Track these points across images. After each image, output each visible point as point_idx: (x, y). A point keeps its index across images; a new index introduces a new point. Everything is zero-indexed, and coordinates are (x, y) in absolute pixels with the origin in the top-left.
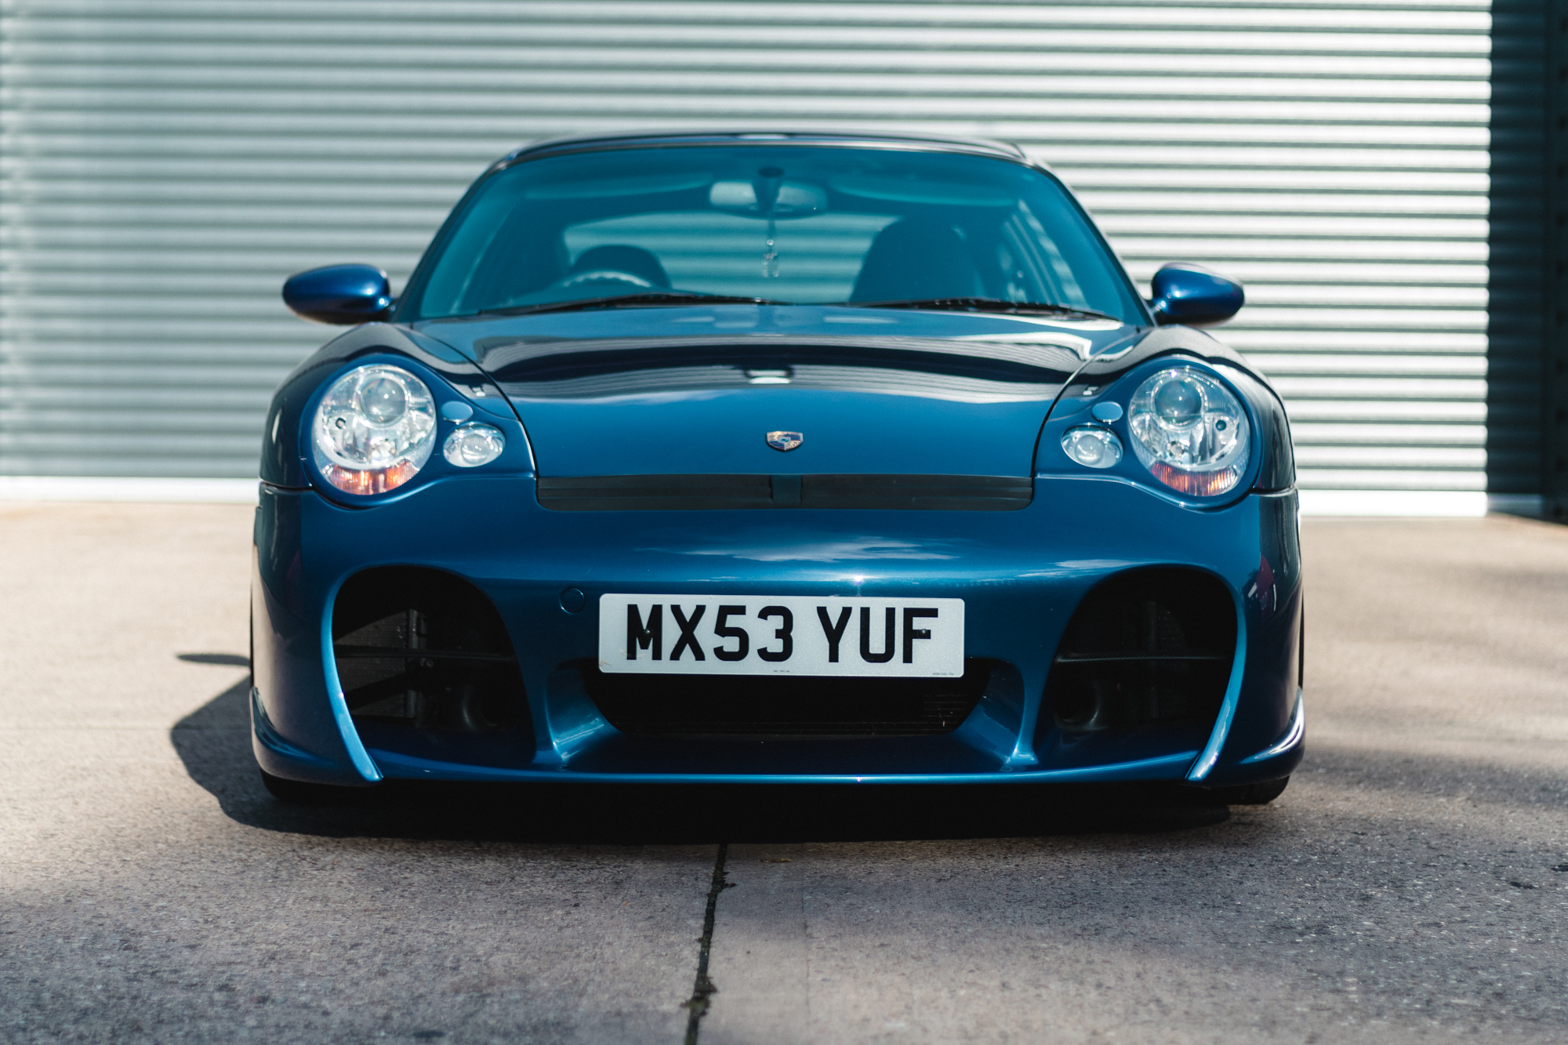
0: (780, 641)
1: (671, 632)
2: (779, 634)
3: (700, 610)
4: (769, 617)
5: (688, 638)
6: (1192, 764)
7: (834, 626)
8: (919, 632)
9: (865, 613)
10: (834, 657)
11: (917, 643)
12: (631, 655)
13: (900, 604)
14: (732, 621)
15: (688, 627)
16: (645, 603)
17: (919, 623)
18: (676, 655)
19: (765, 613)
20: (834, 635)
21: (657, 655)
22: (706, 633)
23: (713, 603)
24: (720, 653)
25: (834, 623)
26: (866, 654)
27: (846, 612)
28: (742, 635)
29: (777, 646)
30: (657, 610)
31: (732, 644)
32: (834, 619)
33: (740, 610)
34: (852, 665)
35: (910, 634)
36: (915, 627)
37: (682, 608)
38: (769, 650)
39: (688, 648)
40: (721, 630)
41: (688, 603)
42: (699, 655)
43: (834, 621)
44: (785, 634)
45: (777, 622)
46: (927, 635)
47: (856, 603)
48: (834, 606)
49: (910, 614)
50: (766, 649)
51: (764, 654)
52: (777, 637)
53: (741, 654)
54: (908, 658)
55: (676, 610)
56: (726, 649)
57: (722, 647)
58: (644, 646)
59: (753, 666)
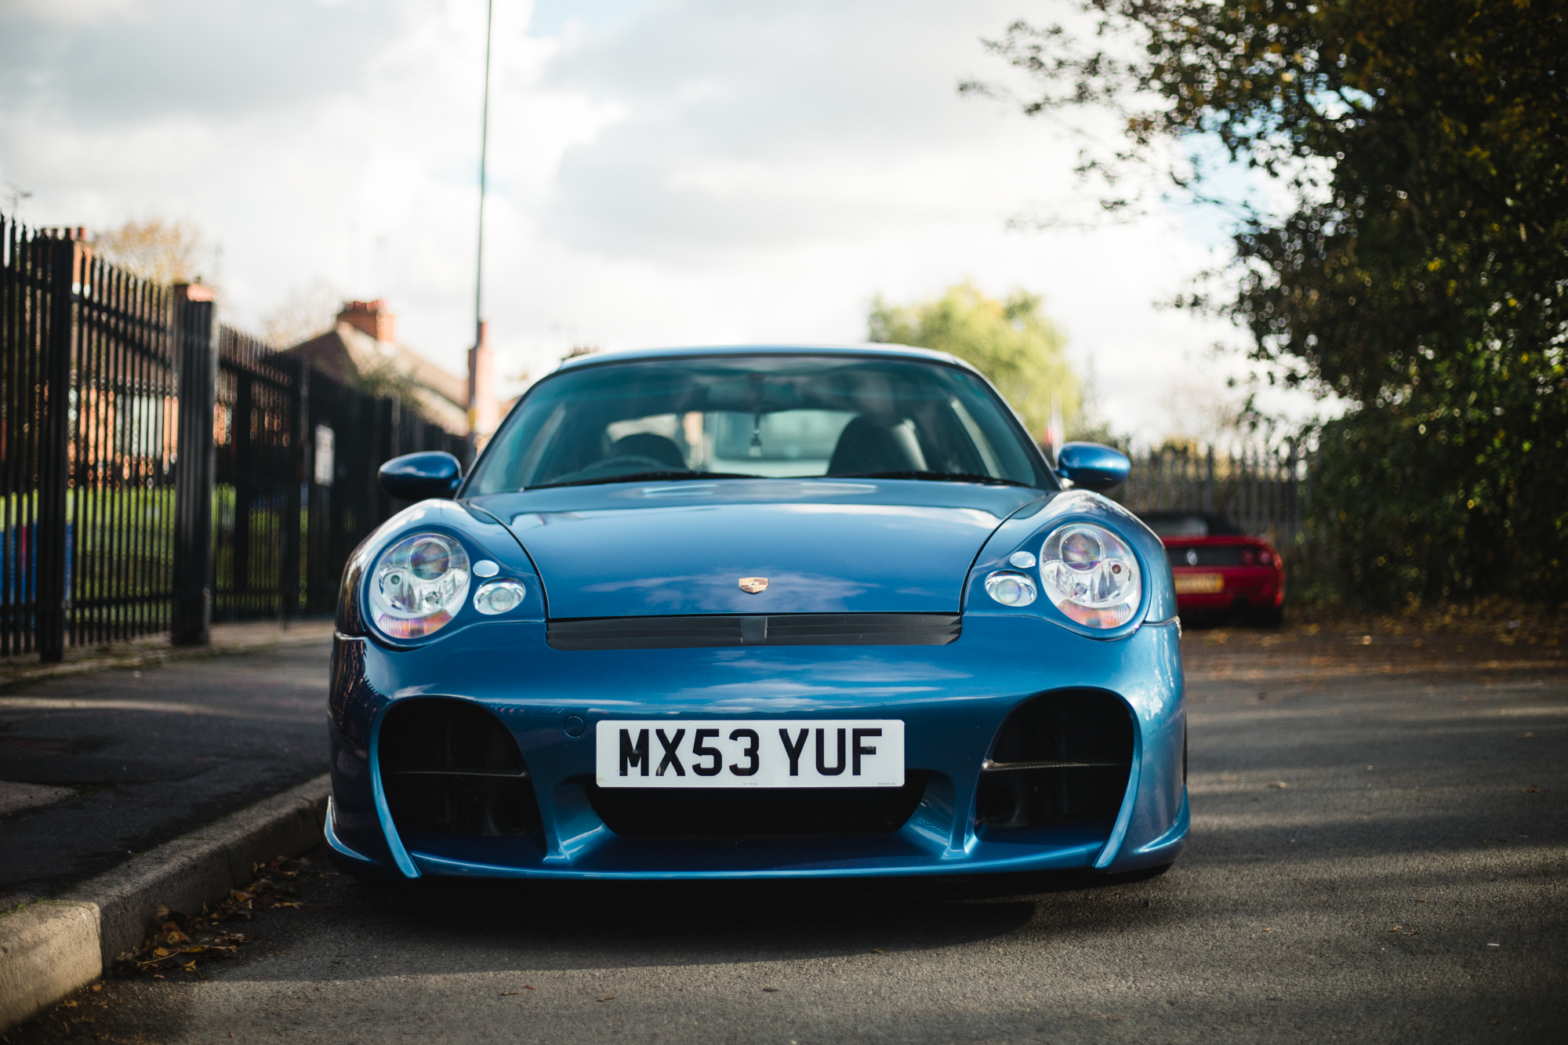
0: (749, 759)
1: (657, 753)
2: (747, 752)
3: (680, 733)
4: (739, 738)
5: (671, 758)
6: (1096, 854)
8: (865, 748)
9: (820, 733)
10: (794, 771)
11: (865, 759)
12: (624, 771)
13: (849, 725)
14: (708, 742)
15: (671, 748)
16: (634, 728)
17: (865, 741)
18: (661, 772)
19: (735, 735)
20: (794, 753)
21: (645, 772)
22: (685, 753)
23: (691, 727)
24: (697, 769)
27: (804, 733)
28: (717, 755)
29: (745, 763)
30: (644, 734)
31: (707, 762)
33: (714, 733)
34: (809, 778)
35: (859, 751)
36: (862, 745)
37: (665, 731)
38: (739, 766)
39: (670, 765)
40: (699, 750)
41: (670, 728)
42: (680, 772)
43: (794, 741)
44: (752, 752)
45: (745, 742)
46: (872, 751)
48: (794, 728)
49: (858, 734)
50: (736, 765)
51: (735, 769)
52: (745, 755)
53: (715, 770)
54: (857, 771)
55: (660, 734)
56: (702, 766)
57: (699, 765)
58: (634, 765)
59: (725, 780)
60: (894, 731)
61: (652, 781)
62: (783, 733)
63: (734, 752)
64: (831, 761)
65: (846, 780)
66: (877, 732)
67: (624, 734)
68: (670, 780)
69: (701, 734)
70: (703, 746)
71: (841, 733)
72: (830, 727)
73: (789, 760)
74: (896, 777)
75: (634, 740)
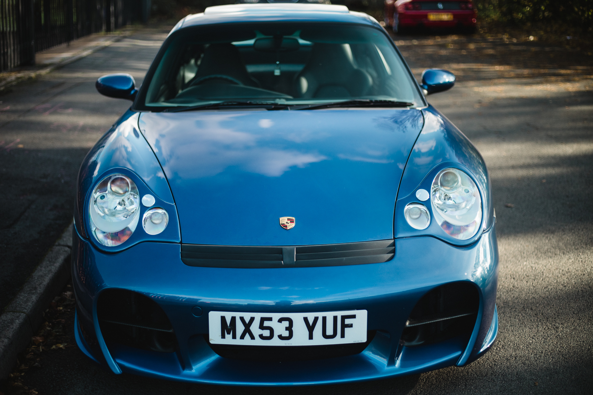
0: (288, 332)
1: (240, 328)
3: (252, 319)
7: (311, 325)
8: (348, 325)
9: (324, 319)
10: (311, 337)
12: (223, 337)
13: (339, 314)
14: (266, 324)
15: (247, 326)
16: (228, 316)
17: (347, 321)
18: (242, 337)
19: (280, 320)
20: (311, 328)
21: (234, 337)
22: (255, 328)
24: (261, 336)
25: (311, 324)
26: (325, 336)
27: (316, 319)
29: (286, 334)
30: (233, 319)
31: (267, 333)
32: (311, 322)
38: (283, 335)
39: (247, 334)
40: (262, 327)
42: (253, 337)
44: (289, 329)
46: (351, 326)
47: (320, 315)
48: (311, 316)
49: (344, 318)
50: (281, 335)
51: (281, 337)
53: (271, 337)
54: (343, 336)
55: (242, 319)
56: (264, 335)
60: (362, 315)
61: (238, 342)
62: (306, 319)
63: (280, 329)
64: (330, 331)
65: (338, 341)
66: (354, 317)
67: (223, 319)
68: (247, 341)
69: (263, 320)
70: (264, 325)
71: (335, 318)
72: (330, 315)
73: (308, 332)
74: (363, 338)
75: (228, 321)
